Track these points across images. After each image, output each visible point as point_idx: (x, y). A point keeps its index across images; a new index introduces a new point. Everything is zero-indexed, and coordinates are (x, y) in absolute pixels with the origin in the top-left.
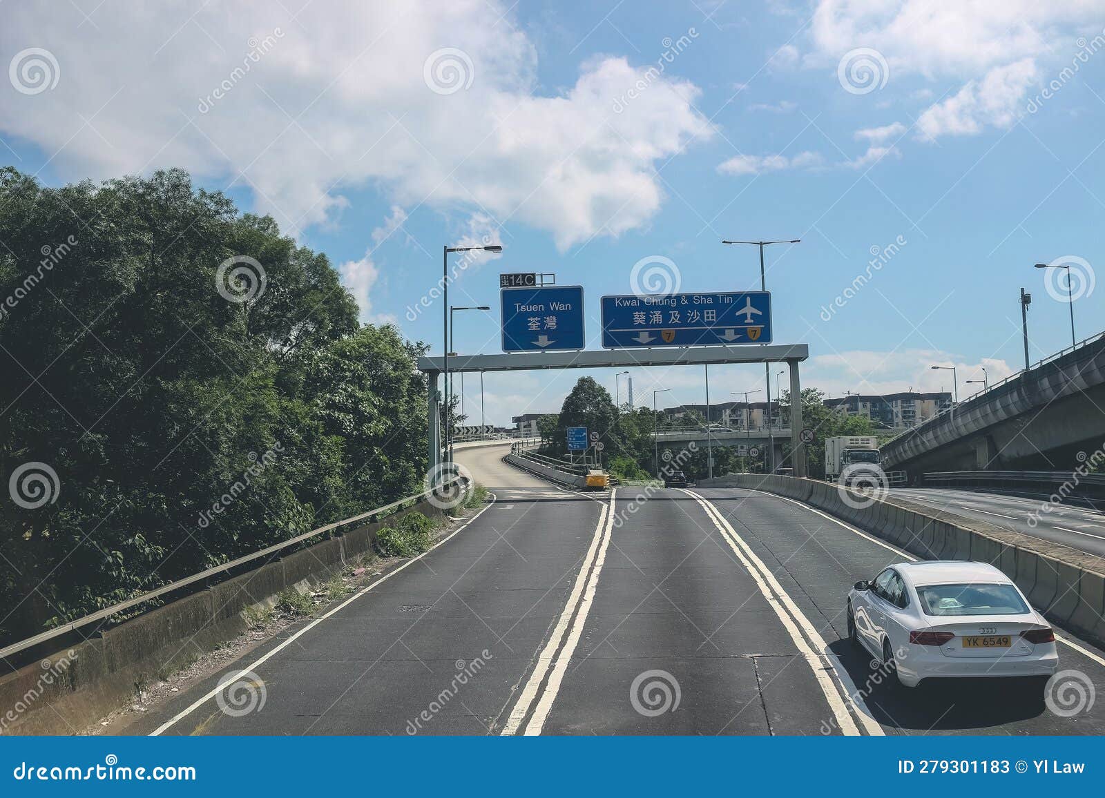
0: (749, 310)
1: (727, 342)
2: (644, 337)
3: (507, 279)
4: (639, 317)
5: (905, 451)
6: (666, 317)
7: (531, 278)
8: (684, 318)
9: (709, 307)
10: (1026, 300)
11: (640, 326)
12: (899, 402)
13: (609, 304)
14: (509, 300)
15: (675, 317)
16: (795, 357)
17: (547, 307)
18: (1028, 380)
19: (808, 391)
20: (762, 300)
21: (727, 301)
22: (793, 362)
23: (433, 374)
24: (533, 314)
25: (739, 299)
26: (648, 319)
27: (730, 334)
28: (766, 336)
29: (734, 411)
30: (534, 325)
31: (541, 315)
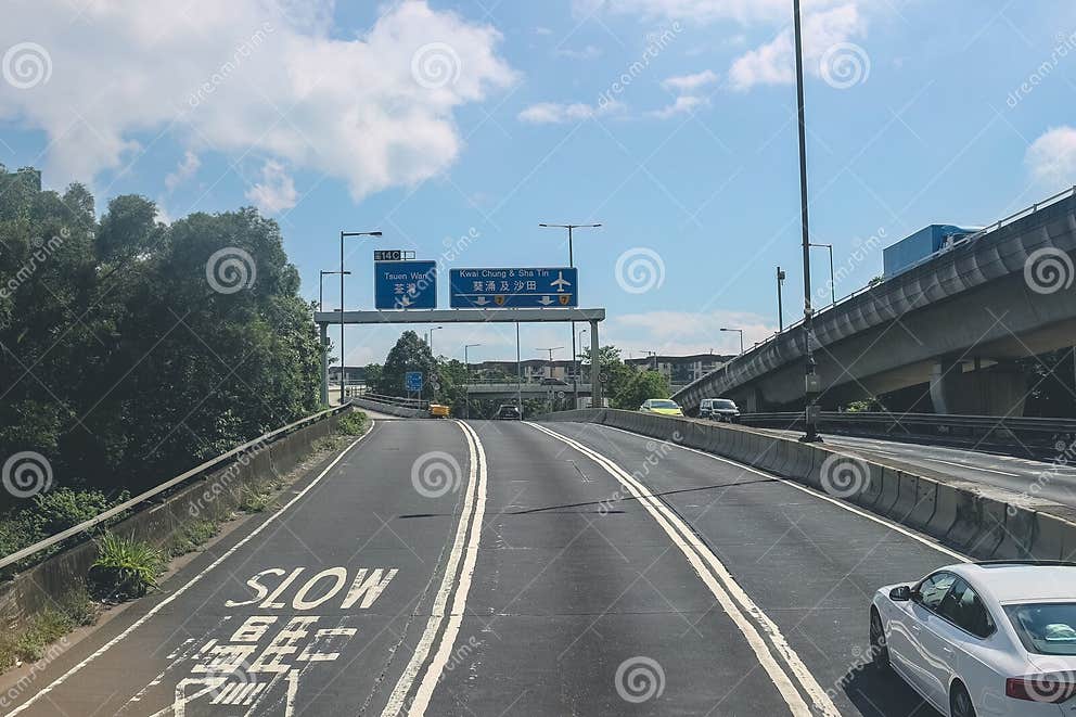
0: (560, 281)
1: (545, 306)
2: (481, 300)
3: (379, 255)
4: (478, 285)
5: (690, 401)
6: (498, 285)
7: (397, 254)
8: (511, 287)
9: (530, 279)
10: (781, 276)
11: (478, 292)
12: (700, 363)
13: (454, 274)
14: (380, 270)
15: (505, 286)
16: (595, 318)
17: (409, 276)
18: (781, 339)
19: (607, 348)
20: (571, 274)
21: (544, 274)
22: (594, 322)
23: (324, 325)
24: (399, 281)
25: (554, 273)
26: (484, 287)
27: (546, 300)
28: (573, 302)
29: (535, 369)
30: (399, 289)
31: (406, 283)
